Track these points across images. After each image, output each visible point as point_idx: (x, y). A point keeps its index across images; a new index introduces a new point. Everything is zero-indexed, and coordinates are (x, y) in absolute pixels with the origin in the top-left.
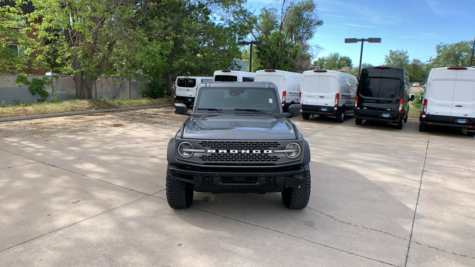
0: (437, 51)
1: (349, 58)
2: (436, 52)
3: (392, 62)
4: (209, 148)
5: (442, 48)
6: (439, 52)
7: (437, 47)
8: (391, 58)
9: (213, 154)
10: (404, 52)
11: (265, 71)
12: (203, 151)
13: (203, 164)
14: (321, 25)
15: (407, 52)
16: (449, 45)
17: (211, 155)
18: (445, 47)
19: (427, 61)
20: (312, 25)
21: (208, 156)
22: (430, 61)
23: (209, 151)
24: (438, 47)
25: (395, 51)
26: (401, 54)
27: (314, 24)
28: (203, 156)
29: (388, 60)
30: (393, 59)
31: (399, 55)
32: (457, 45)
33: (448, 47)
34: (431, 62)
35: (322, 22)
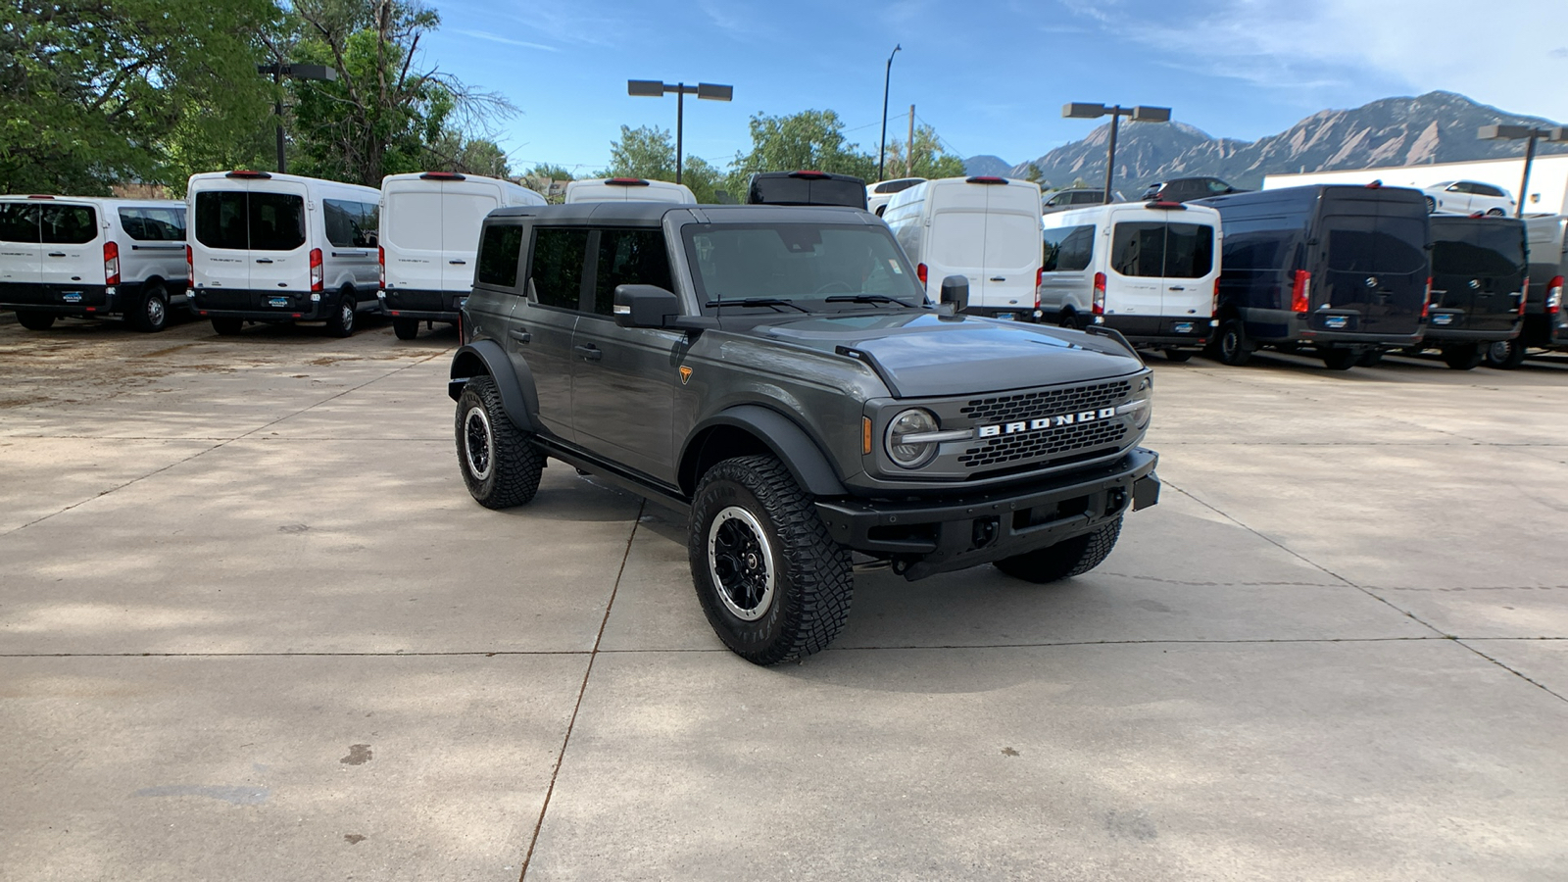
0: (752, 134)
1: (496, 147)
2: (752, 138)
3: (631, 161)
4: (987, 423)
5: (763, 128)
6: (758, 137)
7: (752, 123)
8: (626, 149)
9: (993, 440)
10: (661, 132)
11: (422, 177)
12: (969, 433)
13: (968, 479)
14: (432, 27)
15: (670, 134)
16: (780, 120)
17: (991, 443)
18: (772, 123)
19: (731, 163)
20: (401, 22)
21: (984, 450)
22: (737, 162)
23: (984, 432)
24: (755, 124)
25: (636, 128)
26: (653, 140)
27: (408, 22)
28: (969, 452)
29: (620, 156)
30: (634, 154)
31: (647, 141)
32: (798, 119)
33: (778, 125)
34: (740, 167)
35: (435, 17)
